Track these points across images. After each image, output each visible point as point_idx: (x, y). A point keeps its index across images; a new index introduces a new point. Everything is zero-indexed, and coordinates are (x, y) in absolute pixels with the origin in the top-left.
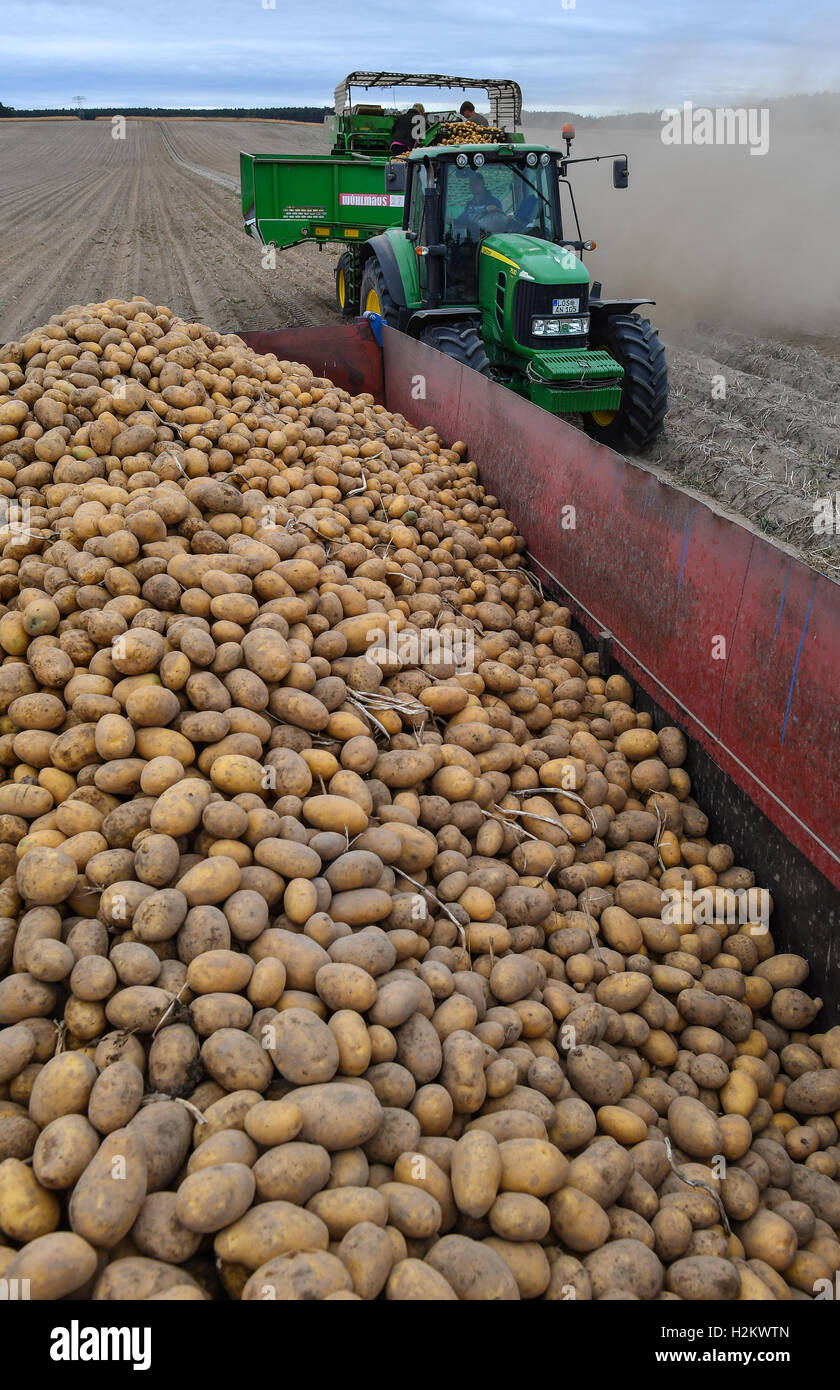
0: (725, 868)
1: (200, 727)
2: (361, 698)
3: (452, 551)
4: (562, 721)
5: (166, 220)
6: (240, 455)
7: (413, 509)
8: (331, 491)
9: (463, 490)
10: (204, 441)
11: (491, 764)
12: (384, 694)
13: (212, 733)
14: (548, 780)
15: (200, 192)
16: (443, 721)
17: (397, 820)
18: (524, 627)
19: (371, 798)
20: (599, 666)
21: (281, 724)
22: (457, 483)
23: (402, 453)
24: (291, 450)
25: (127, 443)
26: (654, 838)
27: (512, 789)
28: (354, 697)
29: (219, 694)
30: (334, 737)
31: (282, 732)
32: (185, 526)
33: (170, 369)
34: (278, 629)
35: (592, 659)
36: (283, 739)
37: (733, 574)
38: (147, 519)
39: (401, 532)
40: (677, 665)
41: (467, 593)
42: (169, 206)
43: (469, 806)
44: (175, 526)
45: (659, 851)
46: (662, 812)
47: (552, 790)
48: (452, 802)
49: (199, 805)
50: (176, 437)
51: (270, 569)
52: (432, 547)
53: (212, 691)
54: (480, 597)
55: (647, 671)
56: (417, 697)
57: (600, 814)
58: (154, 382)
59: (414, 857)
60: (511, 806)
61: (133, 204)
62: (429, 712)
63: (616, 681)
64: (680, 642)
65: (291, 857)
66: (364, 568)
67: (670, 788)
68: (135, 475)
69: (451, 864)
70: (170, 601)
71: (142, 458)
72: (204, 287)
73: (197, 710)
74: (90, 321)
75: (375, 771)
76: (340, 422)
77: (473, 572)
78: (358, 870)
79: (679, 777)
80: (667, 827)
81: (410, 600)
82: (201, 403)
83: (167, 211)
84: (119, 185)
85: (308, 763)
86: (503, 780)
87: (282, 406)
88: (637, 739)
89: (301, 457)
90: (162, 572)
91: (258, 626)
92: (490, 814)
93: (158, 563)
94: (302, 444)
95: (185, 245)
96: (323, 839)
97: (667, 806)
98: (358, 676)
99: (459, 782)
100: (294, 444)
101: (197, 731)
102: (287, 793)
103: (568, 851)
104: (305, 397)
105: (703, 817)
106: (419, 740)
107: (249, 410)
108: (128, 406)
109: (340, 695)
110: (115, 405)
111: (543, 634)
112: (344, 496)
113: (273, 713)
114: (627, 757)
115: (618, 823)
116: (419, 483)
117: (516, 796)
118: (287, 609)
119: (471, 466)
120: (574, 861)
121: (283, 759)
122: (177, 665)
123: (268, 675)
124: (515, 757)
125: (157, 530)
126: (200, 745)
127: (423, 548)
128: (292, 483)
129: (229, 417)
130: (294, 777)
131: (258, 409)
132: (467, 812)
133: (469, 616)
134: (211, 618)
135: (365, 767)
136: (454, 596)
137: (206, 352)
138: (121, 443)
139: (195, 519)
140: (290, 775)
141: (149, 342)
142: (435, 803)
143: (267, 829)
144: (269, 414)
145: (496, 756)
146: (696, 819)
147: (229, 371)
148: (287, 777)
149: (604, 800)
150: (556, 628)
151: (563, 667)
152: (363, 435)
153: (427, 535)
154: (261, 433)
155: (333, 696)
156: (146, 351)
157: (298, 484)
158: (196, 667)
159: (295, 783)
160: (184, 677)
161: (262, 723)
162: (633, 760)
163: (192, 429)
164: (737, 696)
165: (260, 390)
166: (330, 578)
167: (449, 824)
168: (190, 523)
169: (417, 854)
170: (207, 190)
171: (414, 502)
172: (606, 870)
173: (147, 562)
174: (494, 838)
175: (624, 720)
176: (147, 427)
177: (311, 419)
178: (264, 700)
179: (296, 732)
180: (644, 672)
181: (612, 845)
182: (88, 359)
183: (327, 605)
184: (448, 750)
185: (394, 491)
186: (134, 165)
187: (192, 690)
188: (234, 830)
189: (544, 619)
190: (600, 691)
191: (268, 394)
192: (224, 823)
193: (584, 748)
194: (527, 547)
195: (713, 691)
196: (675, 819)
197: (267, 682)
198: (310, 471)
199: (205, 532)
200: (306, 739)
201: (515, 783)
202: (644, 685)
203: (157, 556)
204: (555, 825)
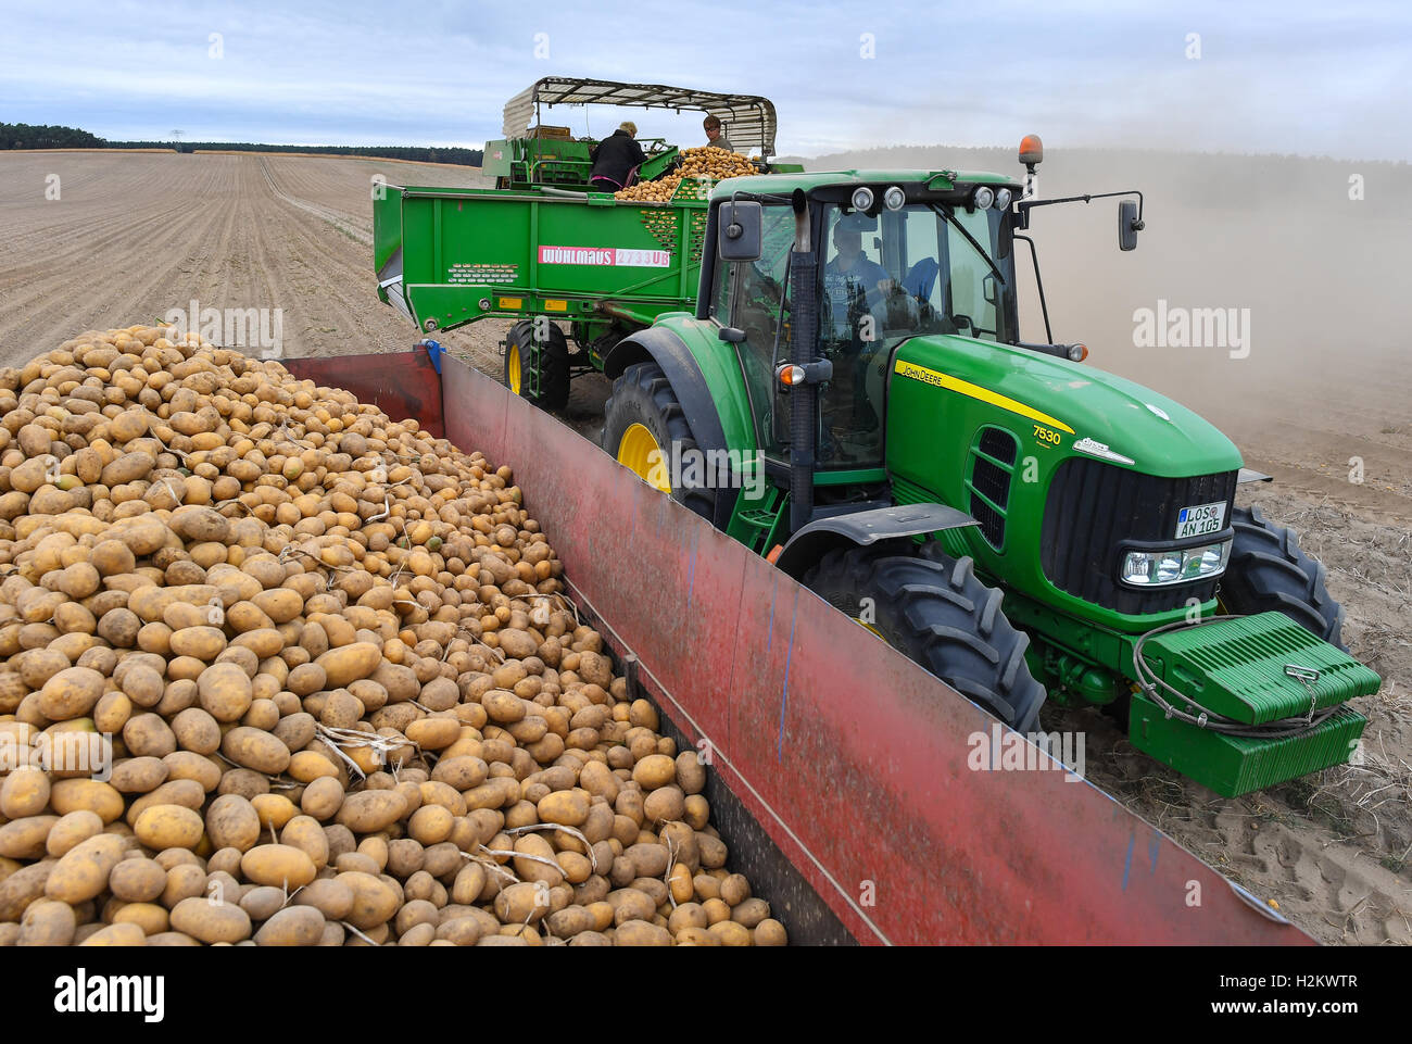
0: (739, 900)
1: (130, 776)
2: (334, 735)
3: (478, 577)
4: (576, 752)
5: (261, 251)
6: (247, 482)
7: (439, 535)
8: (348, 518)
9: (502, 514)
10: (210, 468)
11: (479, 802)
12: (363, 730)
13: (144, 781)
14: (545, 816)
15: (300, 225)
16: (433, 756)
17: (356, 869)
18: (549, 654)
19: (327, 846)
20: (626, 691)
21: (236, 768)
22: (497, 508)
23: (435, 479)
24: (309, 477)
25: (119, 471)
26: (665, 873)
27: (505, 827)
28: (325, 734)
29: (160, 735)
30: (296, 780)
31: (231, 777)
32: (160, 556)
33: (182, 394)
34: (243, 664)
35: (620, 684)
36: (234, 785)
37: (732, 589)
38: (110, 550)
39: (420, 558)
40: (691, 685)
41: (489, 620)
42: (264, 238)
43: (446, 848)
44: (146, 556)
45: (669, 887)
46: (674, 843)
47: (549, 826)
48: (426, 845)
49: (106, 865)
50: (180, 463)
51: (248, 600)
52: (456, 573)
53: (151, 734)
54: (504, 624)
55: (667, 693)
56: (403, 733)
57: (601, 851)
58: (164, 409)
59: (370, 910)
60: (502, 847)
61: (227, 235)
62: (415, 747)
63: (640, 705)
64: (693, 662)
65: (212, 919)
66: (367, 597)
67: (685, 817)
68: (122, 504)
69: (415, 915)
70: (126, 637)
71: (135, 486)
72: (292, 317)
73: (133, 756)
74: (102, 346)
75: (340, 815)
76: (369, 448)
77: (499, 597)
78: (293, 928)
79: (697, 805)
80: (678, 859)
81: (419, 629)
82: (214, 430)
83: (262, 242)
84: (214, 215)
85: (258, 811)
86: (495, 818)
87: (307, 432)
88: (653, 766)
89: (321, 483)
90: (122, 607)
91: (221, 661)
92: (471, 857)
93: (118, 596)
94: (323, 470)
95: (278, 276)
96: (254, 895)
97: (680, 836)
98: (332, 711)
99: (435, 822)
100: (314, 470)
101: (127, 780)
102: (228, 845)
103: (562, 892)
104: (335, 422)
105: (721, 847)
106: (396, 778)
107: (268, 436)
108: (126, 433)
109: (307, 732)
110: (113, 432)
111: (570, 659)
112: (364, 523)
113: (224, 755)
114: (641, 786)
115: (623, 858)
116: (450, 510)
117: (510, 835)
118: (259, 642)
119: (514, 490)
120: (570, 903)
121: (227, 807)
122: (114, 706)
123: (222, 714)
124: (510, 793)
125: (122, 560)
126: (130, 797)
127: (447, 575)
128: (304, 510)
129: (243, 443)
130: (237, 827)
131: (278, 435)
132: (442, 856)
133: (490, 644)
134: (169, 654)
135: (326, 812)
136: (474, 623)
137: (230, 378)
138: (113, 471)
139: (174, 549)
140: (233, 825)
141: (165, 368)
142: (406, 849)
143: (187, 887)
144: (289, 440)
145: (487, 792)
146: (714, 848)
147: (250, 397)
148: (229, 827)
149: (610, 834)
150: (585, 653)
151: (586, 695)
152: (395, 461)
153: (452, 561)
154: (276, 460)
155: (298, 734)
156: (157, 377)
157: (310, 511)
158: (138, 708)
159: (237, 833)
160: (121, 721)
161: (210, 769)
162: (647, 789)
163: (198, 456)
164: (740, 714)
165: (283, 415)
166: (319, 607)
167: (421, 870)
168: (165, 553)
169: (373, 906)
170: (306, 223)
171: (440, 527)
172: (605, 912)
173: (105, 596)
174: (471, 883)
175: (644, 747)
176: (144, 454)
177: (339, 446)
178: (214, 742)
179: (251, 776)
180: (665, 695)
181: (616, 884)
182: (93, 385)
183: (308, 637)
184: (428, 788)
185: (422, 517)
186: (231, 196)
187: (129, 734)
188: (146, 891)
189: (575, 645)
190: (625, 717)
191: (292, 420)
192: (133, 884)
193: (595, 778)
194: (563, 571)
195: (721, 711)
196: (689, 850)
197: (220, 722)
198: (328, 498)
199: (182, 561)
200: (261, 783)
201: (509, 822)
202: (666, 709)
203: (119, 589)
204: (548, 864)
